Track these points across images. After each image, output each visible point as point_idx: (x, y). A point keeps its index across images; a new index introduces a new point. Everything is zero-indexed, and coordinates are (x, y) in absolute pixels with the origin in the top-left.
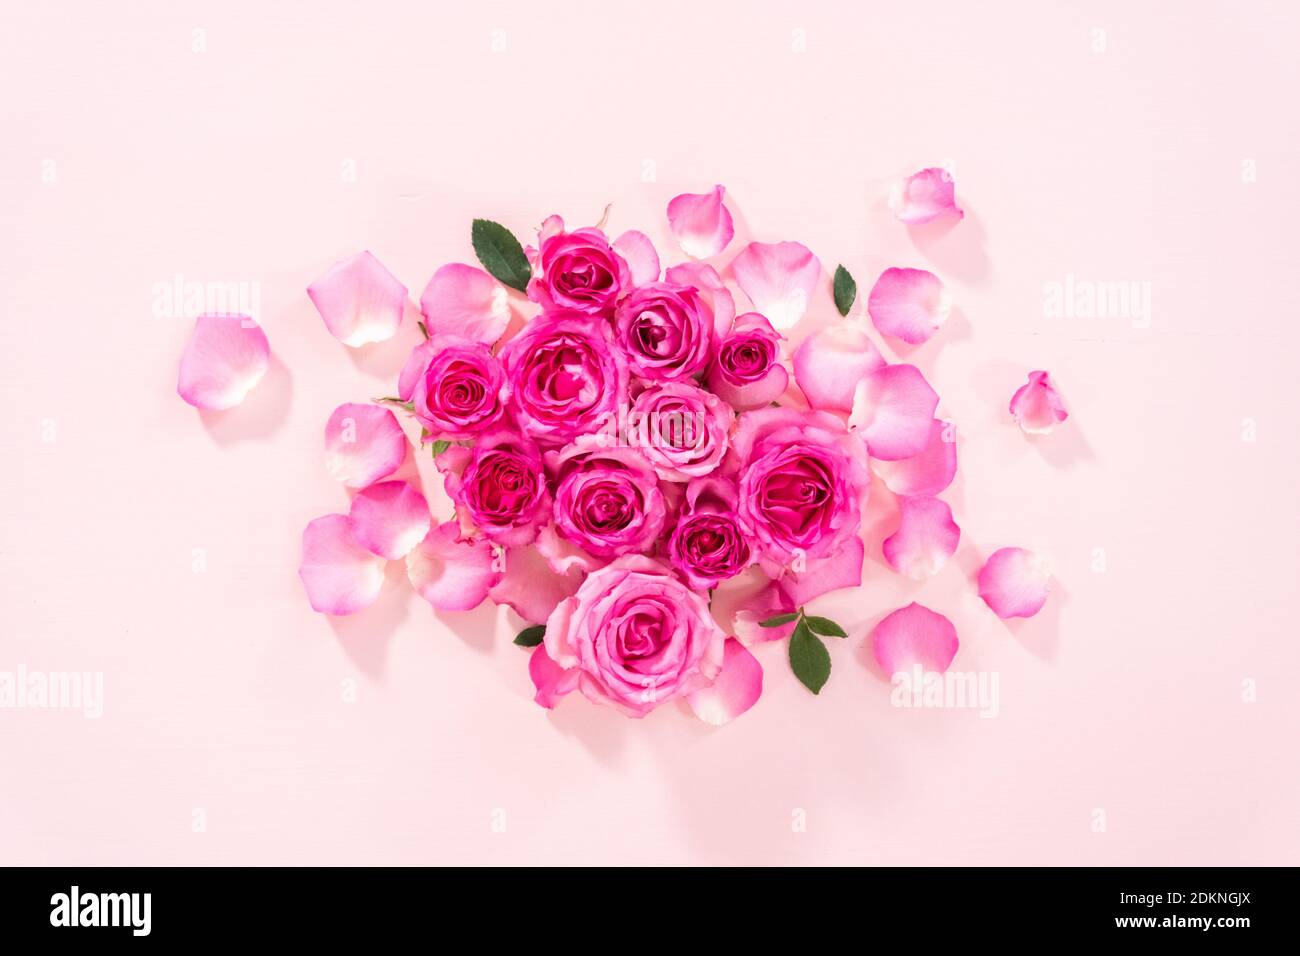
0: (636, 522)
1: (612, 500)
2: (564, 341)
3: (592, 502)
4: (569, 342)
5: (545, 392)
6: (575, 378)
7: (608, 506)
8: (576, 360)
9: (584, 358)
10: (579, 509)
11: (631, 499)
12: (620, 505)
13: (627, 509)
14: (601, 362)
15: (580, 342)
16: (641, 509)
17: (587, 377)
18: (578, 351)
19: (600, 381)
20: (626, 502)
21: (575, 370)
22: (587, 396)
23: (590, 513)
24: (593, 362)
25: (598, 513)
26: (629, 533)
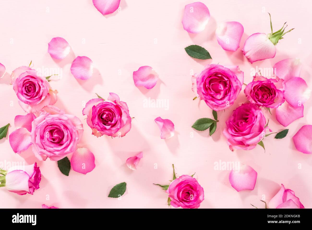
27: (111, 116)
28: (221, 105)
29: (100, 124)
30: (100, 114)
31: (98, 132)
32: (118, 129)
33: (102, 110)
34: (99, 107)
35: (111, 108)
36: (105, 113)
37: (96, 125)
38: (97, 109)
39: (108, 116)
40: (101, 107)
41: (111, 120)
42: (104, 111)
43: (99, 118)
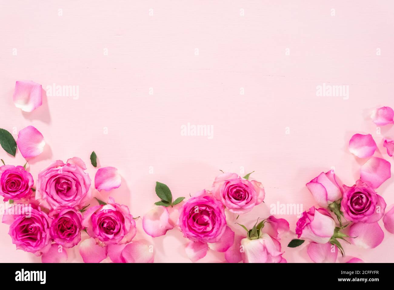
0: (111, 236)
1: (112, 227)
2: (206, 208)
3: (107, 221)
4: (208, 209)
5: (195, 223)
6: (206, 221)
7: (109, 226)
8: (208, 215)
9: (211, 215)
10: (103, 219)
11: (115, 231)
12: (112, 229)
13: (112, 232)
14: (216, 218)
15: (212, 210)
16: (115, 235)
17: (210, 222)
18: (209, 213)
19: (214, 224)
20: (114, 230)
21: (206, 218)
22: (209, 229)
23: (104, 223)
24: (213, 218)
25: (105, 225)
26: (106, 236)
27: (112, 224)
28: (216, 234)
29: (101, 234)
30: (100, 224)
31: (101, 242)
32: (123, 237)
33: (101, 220)
34: (98, 216)
35: (111, 216)
36: (105, 222)
37: (98, 235)
38: (96, 219)
39: (109, 225)
40: (100, 216)
41: (113, 228)
42: (103, 220)
43: (100, 227)
